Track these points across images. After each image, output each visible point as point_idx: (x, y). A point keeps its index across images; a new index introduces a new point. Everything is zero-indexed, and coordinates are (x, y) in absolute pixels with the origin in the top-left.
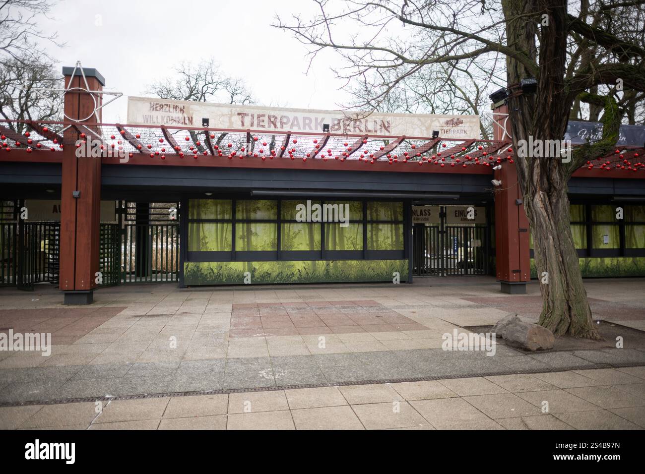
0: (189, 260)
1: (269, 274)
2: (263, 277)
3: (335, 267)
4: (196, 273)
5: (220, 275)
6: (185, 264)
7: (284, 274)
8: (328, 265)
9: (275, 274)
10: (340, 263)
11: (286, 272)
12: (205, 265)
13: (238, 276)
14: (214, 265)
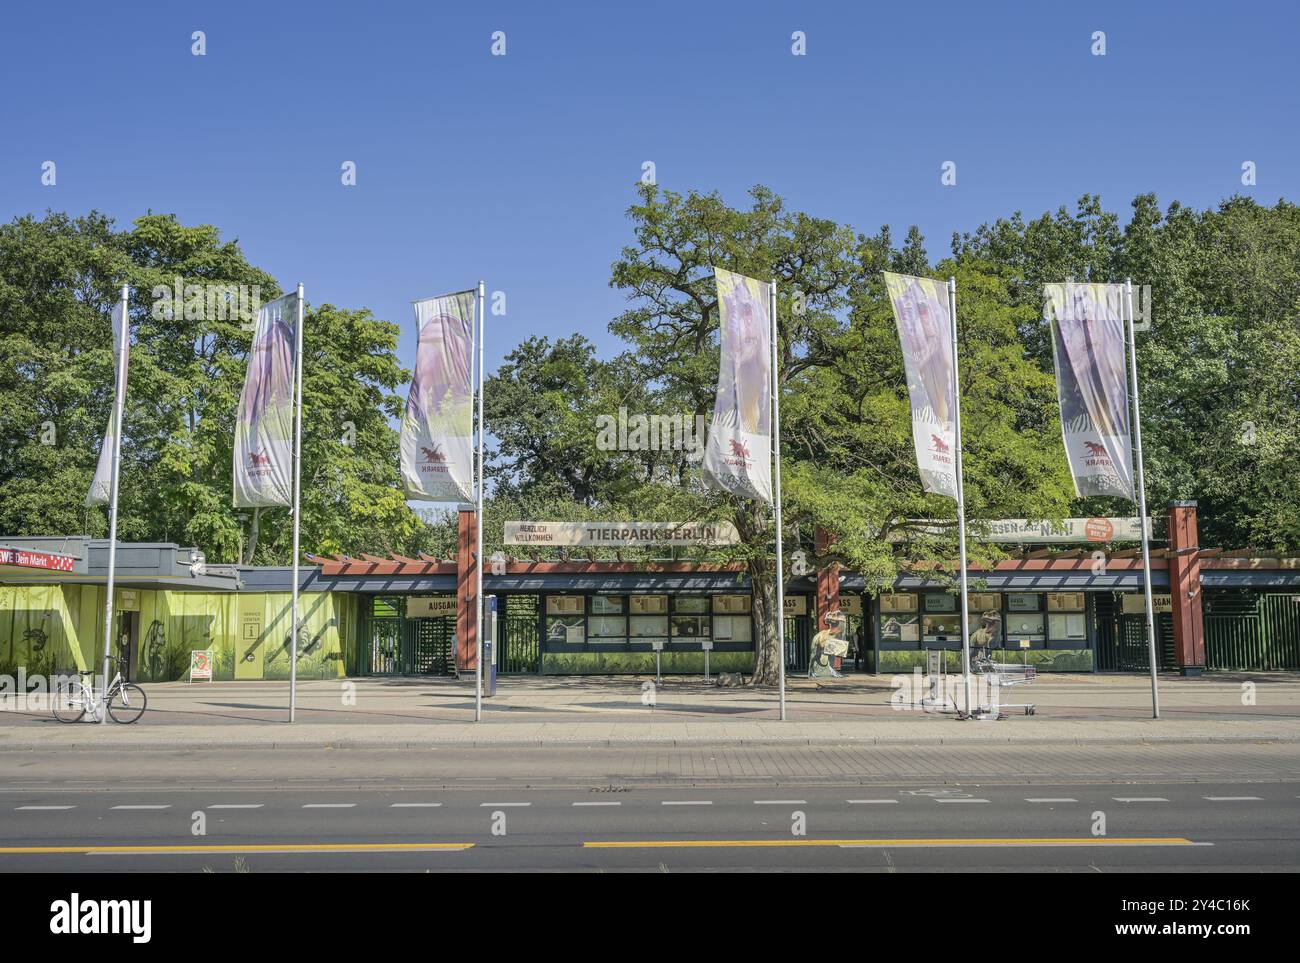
0: (546, 651)
1: (618, 665)
2: (612, 667)
3: (681, 658)
4: (553, 663)
5: (573, 665)
6: (544, 655)
7: (633, 665)
8: (674, 656)
9: (623, 665)
10: (686, 655)
11: (635, 662)
12: (560, 656)
13: (590, 666)
14: (569, 656)
